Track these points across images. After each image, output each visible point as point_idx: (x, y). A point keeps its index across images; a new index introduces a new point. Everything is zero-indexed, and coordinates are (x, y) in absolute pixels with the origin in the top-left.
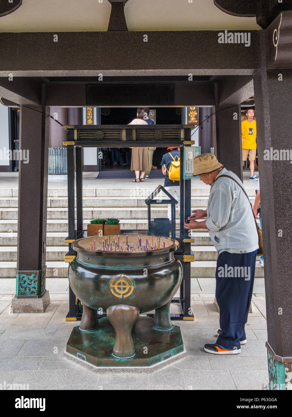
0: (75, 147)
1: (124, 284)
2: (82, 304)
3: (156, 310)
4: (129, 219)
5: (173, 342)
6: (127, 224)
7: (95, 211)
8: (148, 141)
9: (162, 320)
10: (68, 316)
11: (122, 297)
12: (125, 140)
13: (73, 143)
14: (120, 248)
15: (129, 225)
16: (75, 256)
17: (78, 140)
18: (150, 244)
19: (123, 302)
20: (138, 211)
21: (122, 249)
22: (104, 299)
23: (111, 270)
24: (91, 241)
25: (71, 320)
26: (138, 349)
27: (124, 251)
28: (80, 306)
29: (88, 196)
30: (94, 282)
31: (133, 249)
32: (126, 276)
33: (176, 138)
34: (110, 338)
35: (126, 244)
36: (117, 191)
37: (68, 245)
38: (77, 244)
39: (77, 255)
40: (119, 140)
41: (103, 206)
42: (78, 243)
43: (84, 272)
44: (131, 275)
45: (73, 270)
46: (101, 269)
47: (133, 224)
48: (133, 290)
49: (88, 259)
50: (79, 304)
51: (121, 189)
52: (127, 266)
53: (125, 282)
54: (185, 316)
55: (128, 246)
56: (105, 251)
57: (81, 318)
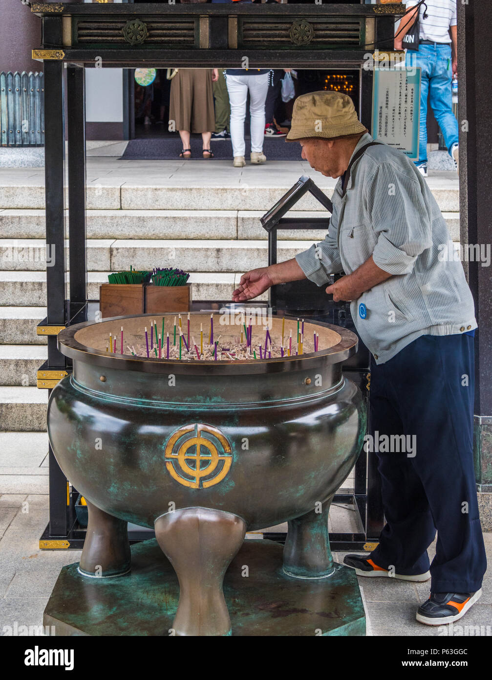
0: (65, 65)
1: (205, 450)
2: (84, 503)
3: (292, 524)
4: (213, 272)
5: (336, 612)
6: (208, 285)
7: (117, 249)
8: (271, 51)
9: (308, 549)
10: (44, 537)
11: (198, 487)
12: (208, 47)
13: (61, 55)
14: (194, 349)
15: (213, 290)
16: (65, 373)
17: (75, 45)
18: (276, 341)
19: (201, 499)
20: (238, 249)
21: (198, 353)
22: (148, 490)
23: (169, 410)
24: (110, 331)
25: (55, 546)
26: (240, 628)
27: (203, 358)
28: (78, 510)
29: (100, 207)
30: (121, 443)
31: (228, 353)
32: (209, 428)
33: (353, 43)
34: (162, 598)
35: (208, 340)
36: (178, 193)
37: (47, 342)
38: (73, 337)
39: (72, 369)
40: (192, 48)
41: (141, 234)
42: (76, 336)
43: (92, 417)
44: (224, 425)
45: (62, 409)
46: (140, 408)
47: (225, 285)
48: (229, 468)
49: (104, 381)
50: (77, 503)
51: (191, 189)
52: (213, 400)
53: (205, 443)
54: (368, 541)
55: (216, 344)
56: (152, 359)
57: (84, 541)
